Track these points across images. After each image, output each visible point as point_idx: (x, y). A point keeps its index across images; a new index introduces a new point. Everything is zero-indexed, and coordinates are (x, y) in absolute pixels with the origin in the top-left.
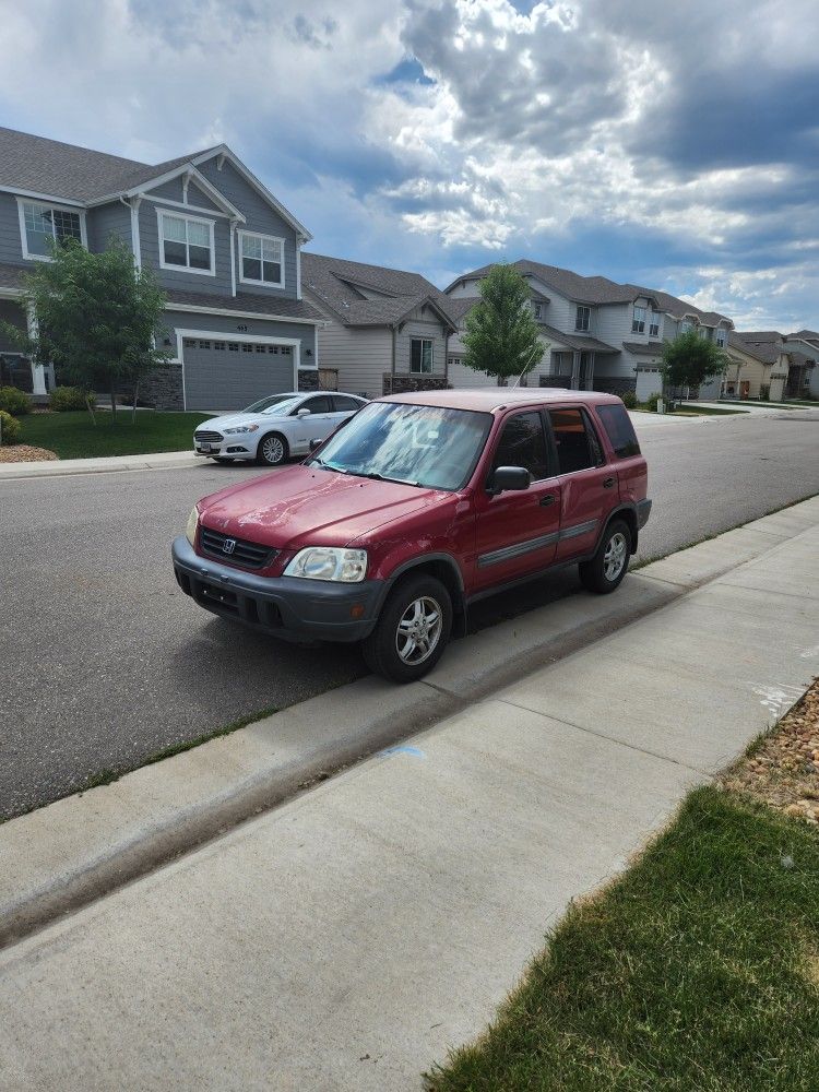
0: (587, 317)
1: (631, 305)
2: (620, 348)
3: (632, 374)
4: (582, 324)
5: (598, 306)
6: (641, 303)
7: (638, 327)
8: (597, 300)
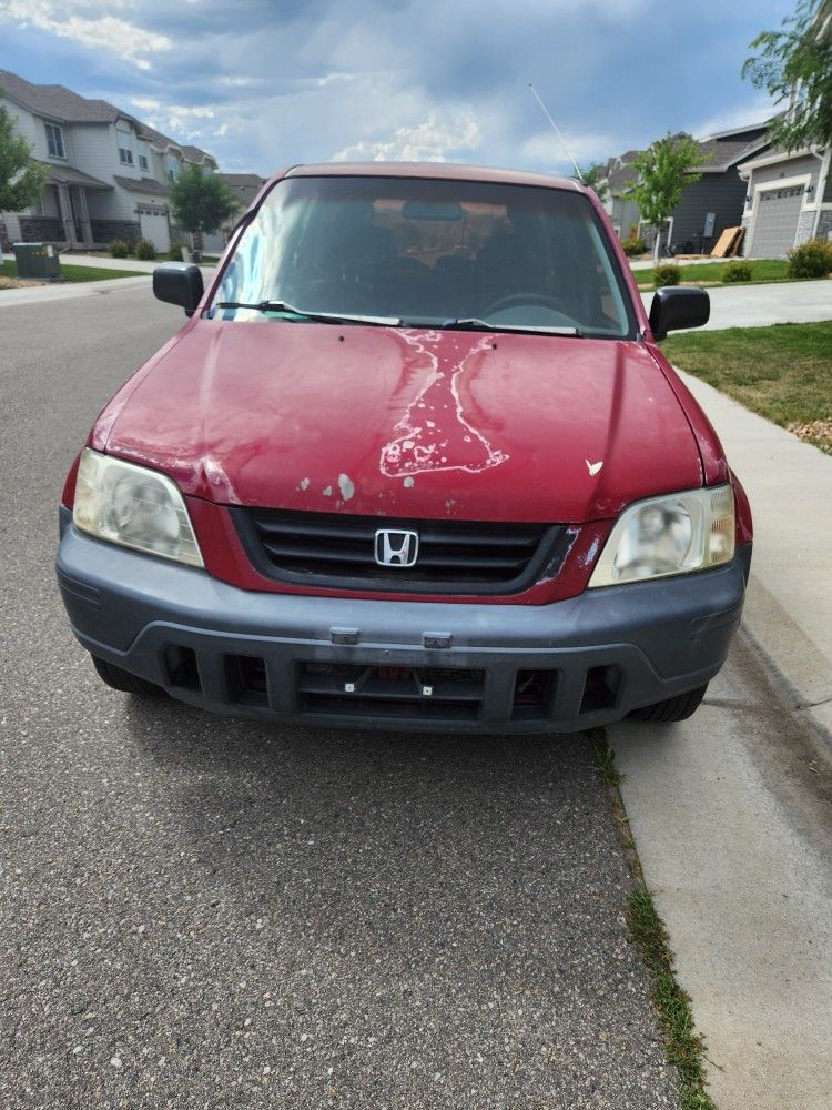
0: (59, 138)
1: (111, 126)
2: (111, 182)
3: (134, 218)
4: (55, 148)
5: (70, 125)
6: (122, 125)
7: (126, 157)
8: (67, 117)
